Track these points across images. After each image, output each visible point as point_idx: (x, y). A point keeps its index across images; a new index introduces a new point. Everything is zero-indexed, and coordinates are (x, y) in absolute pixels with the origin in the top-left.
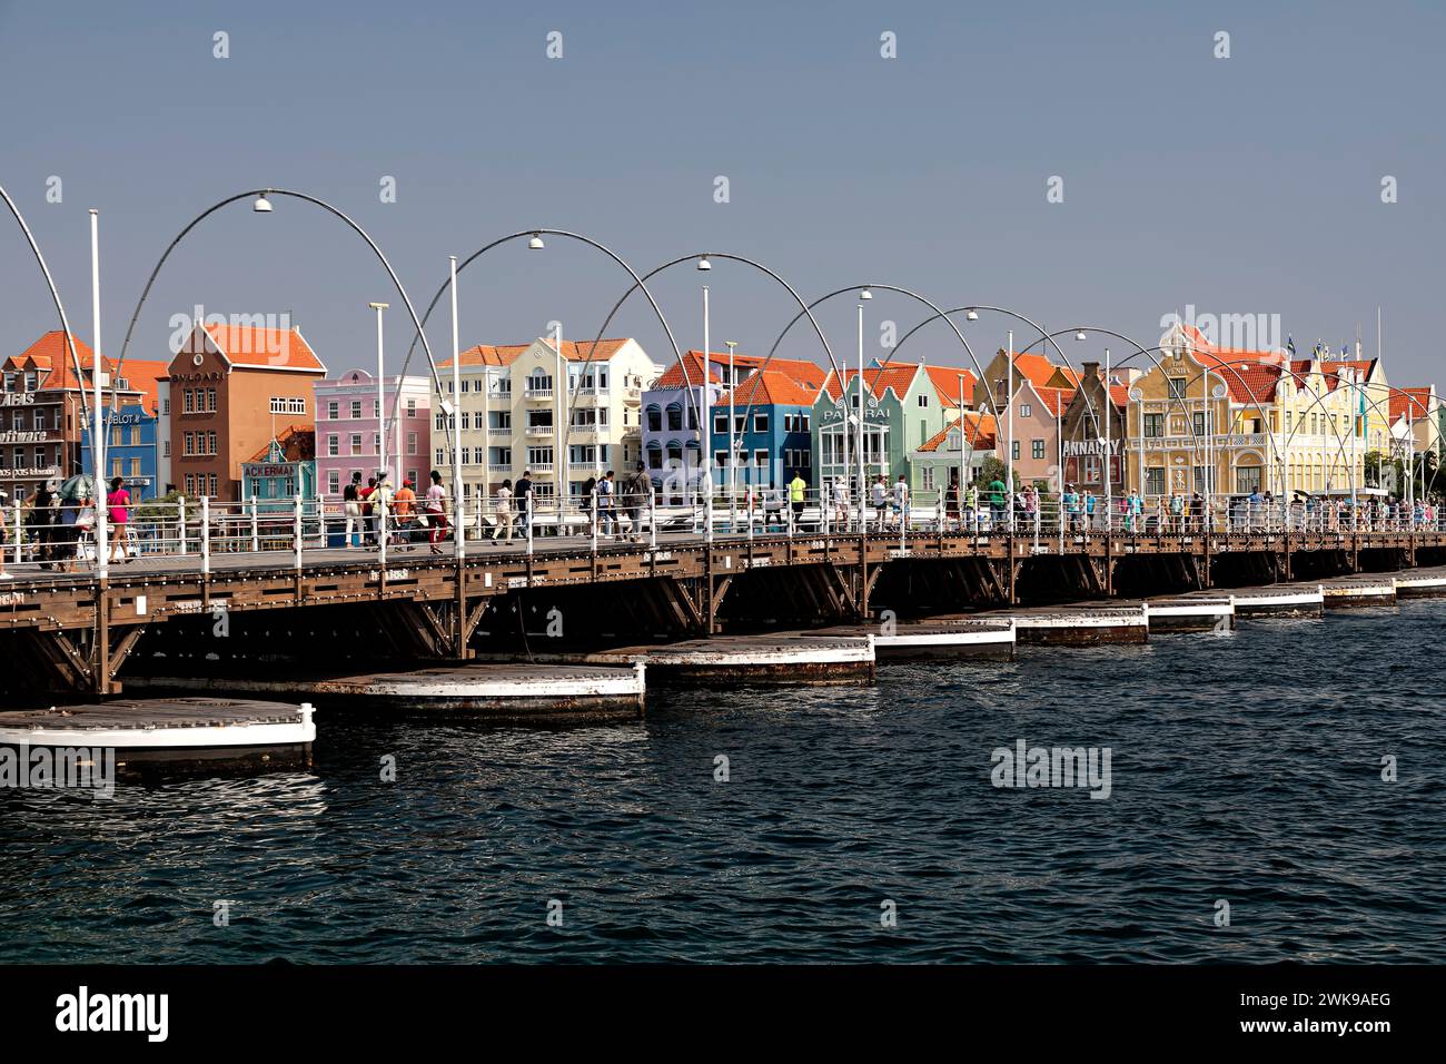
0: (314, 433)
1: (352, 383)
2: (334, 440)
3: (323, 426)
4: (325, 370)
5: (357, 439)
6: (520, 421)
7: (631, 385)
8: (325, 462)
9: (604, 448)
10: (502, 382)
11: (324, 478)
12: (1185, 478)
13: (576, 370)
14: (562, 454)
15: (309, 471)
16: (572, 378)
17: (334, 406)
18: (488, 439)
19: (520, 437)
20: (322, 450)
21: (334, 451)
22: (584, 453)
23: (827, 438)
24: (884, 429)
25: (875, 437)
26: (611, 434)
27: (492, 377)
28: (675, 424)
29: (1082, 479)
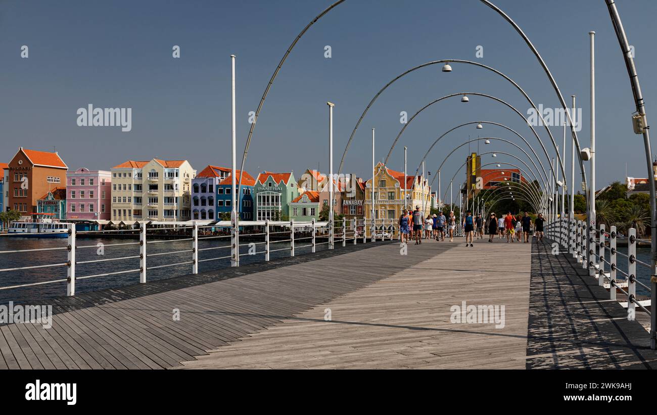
0: (66, 190)
1: (81, 173)
2: (74, 192)
3: (69, 187)
4: (67, 168)
5: (83, 192)
6: (146, 188)
7: (186, 177)
8: (69, 200)
9: (176, 198)
10: (138, 174)
11: (69, 205)
12: (385, 214)
13: (167, 170)
14: (161, 200)
15: (64, 203)
16: (165, 173)
17: (74, 180)
18: (133, 193)
19: (145, 193)
20: (69, 196)
21: (74, 196)
22: (169, 200)
23: (260, 197)
24: (280, 194)
25: (277, 197)
26: (179, 193)
27: (135, 172)
28: (204, 191)
29: (349, 213)
